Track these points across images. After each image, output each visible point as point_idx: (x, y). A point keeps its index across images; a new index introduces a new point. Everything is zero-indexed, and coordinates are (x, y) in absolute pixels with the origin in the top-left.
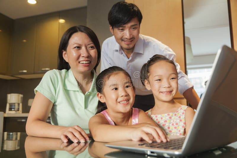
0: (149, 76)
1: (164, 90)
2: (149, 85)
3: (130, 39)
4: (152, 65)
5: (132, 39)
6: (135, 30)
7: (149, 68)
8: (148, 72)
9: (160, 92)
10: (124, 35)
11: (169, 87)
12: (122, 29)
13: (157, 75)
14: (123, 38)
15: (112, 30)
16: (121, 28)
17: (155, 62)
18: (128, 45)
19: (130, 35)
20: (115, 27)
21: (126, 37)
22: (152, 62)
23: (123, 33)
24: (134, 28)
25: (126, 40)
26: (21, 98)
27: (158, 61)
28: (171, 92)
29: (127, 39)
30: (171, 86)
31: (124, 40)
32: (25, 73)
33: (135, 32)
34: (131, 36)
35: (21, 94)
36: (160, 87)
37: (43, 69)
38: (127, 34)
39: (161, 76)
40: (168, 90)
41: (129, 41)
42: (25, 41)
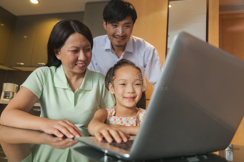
0: (114, 79)
1: (127, 95)
2: (113, 89)
3: (122, 37)
4: (118, 68)
5: (124, 37)
6: (128, 28)
7: (115, 72)
8: (113, 75)
9: (124, 97)
10: (117, 32)
11: (133, 93)
12: (115, 26)
13: (122, 79)
14: (115, 35)
15: (106, 25)
16: (115, 24)
17: (121, 66)
18: (119, 42)
19: (123, 32)
20: (109, 23)
21: (118, 34)
22: (118, 66)
23: (116, 30)
24: (127, 26)
25: (118, 37)
26: (16, 87)
27: (125, 66)
28: (134, 98)
29: (118, 35)
30: (135, 92)
31: (116, 37)
32: (22, 65)
33: (128, 31)
34: (124, 34)
35: (17, 84)
36: (124, 92)
37: (39, 64)
38: (119, 31)
39: (126, 80)
40: (132, 95)
41: (121, 39)
42: (25, 37)
